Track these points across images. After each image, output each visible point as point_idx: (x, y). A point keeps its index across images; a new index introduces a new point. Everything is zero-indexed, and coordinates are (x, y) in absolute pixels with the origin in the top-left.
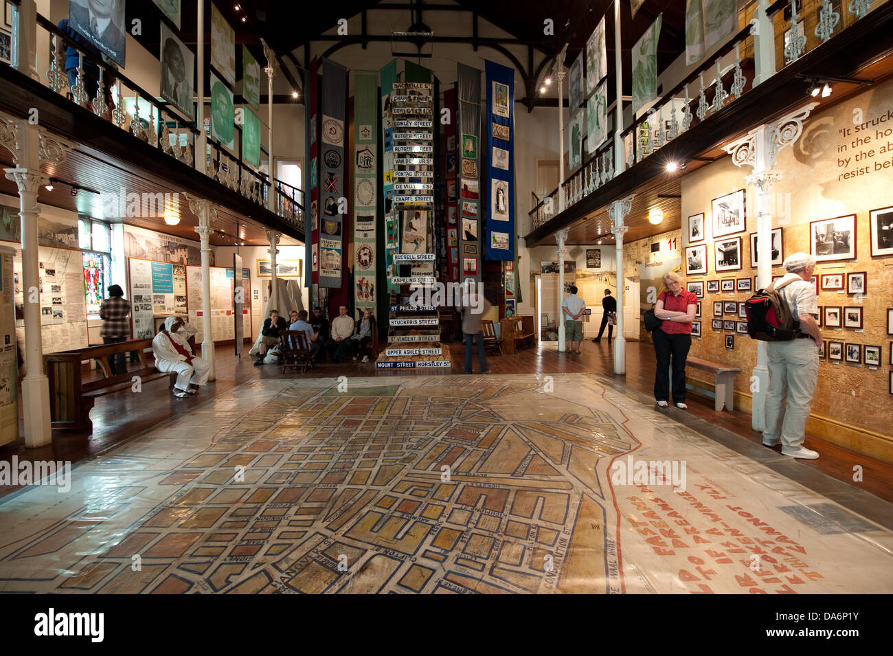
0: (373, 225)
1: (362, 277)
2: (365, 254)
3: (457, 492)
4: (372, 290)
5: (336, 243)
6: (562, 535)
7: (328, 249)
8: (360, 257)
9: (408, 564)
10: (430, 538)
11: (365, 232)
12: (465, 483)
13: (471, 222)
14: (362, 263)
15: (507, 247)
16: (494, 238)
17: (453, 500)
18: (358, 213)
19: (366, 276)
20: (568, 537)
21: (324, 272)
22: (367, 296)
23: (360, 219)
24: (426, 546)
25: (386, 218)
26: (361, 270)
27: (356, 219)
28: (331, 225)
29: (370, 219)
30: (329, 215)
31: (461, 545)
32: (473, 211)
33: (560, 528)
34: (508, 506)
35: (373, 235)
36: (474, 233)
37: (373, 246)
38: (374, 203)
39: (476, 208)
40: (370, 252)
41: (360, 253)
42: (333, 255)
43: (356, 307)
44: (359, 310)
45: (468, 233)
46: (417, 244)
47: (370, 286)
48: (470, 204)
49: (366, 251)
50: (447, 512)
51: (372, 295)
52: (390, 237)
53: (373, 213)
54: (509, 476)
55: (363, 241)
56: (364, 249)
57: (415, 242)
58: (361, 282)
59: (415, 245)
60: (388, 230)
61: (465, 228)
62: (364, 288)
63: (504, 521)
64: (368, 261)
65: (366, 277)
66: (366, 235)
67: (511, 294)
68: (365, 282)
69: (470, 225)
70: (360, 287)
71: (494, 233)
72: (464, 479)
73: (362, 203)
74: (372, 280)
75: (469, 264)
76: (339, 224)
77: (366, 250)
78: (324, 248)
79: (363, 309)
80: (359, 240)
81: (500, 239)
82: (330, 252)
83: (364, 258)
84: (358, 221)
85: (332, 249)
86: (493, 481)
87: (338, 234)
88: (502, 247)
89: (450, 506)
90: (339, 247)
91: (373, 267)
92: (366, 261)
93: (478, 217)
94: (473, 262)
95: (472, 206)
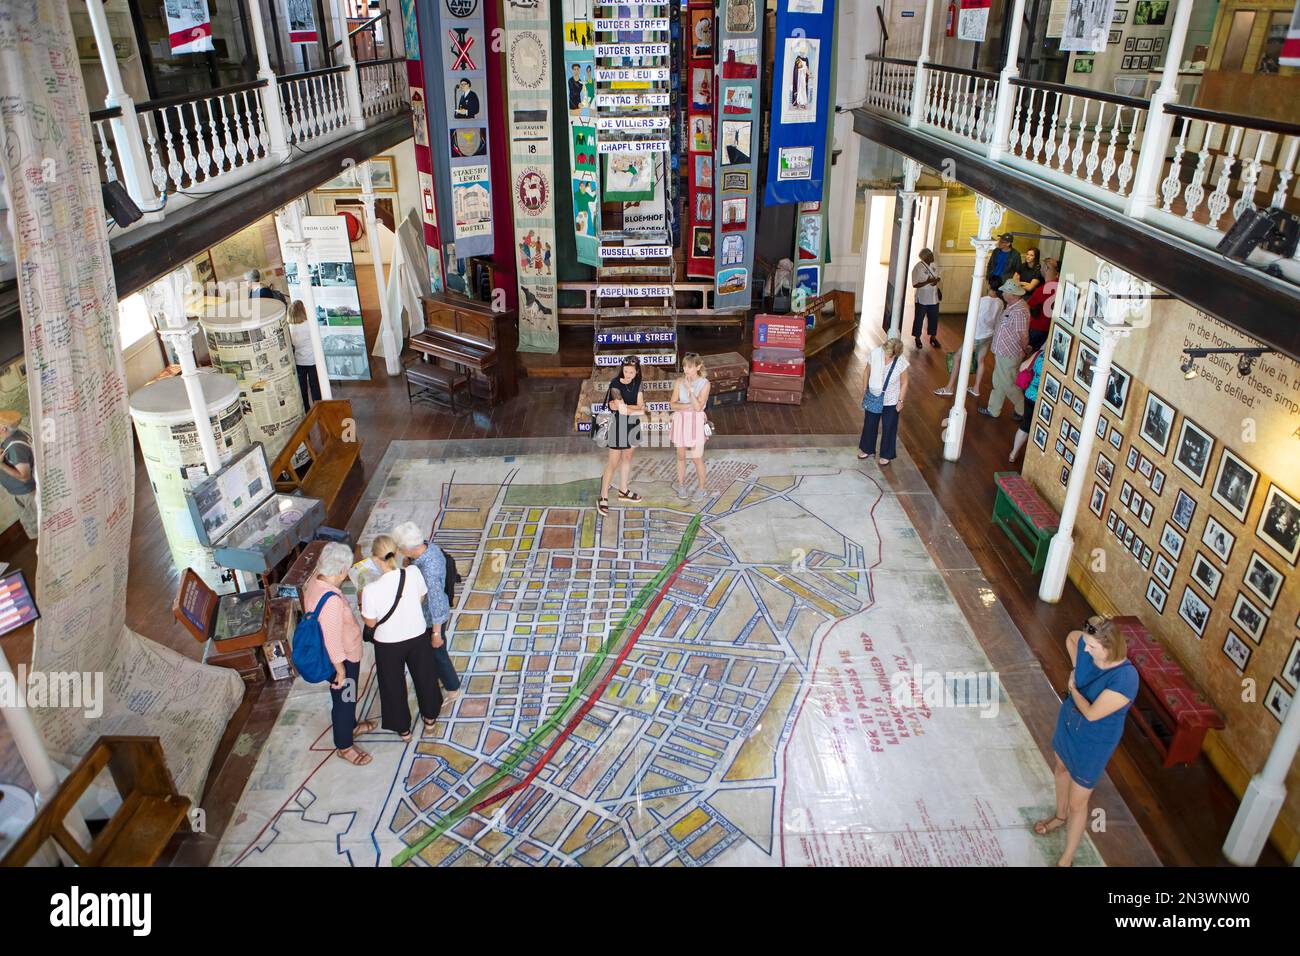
0: (547, 129)
1: (529, 229)
2: (533, 187)
3: (684, 662)
4: (548, 255)
5: (480, 171)
6: (762, 702)
7: (467, 186)
8: (523, 192)
9: (649, 721)
10: (663, 702)
11: (531, 143)
12: (689, 653)
13: (739, 126)
14: (528, 204)
15: (807, 175)
16: (783, 160)
17: (680, 669)
18: (516, 105)
19: (535, 227)
20: (765, 703)
21: (463, 229)
22: (538, 266)
23: (521, 116)
24: (661, 708)
25: (570, 119)
26: (527, 217)
27: (511, 116)
28: (468, 137)
29: (538, 116)
30: (463, 116)
31: (686, 709)
32: (745, 103)
33: (762, 695)
34: (726, 675)
35: (546, 148)
36: (744, 148)
37: (548, 171)
38: (547, 85)
39: (750, 96)
40: (541, 183)
41: (523, 183)
42: (476, 194)
43: (520, 285)
44: (525, 290)
45: (732, 151)
46: (634, 172)
47: (544, 246)
48: (739, 90)
49: (535, 180)
50: (676, 680)
51: (548, 264)
52: (581, 158)
53: (547, 106)
54: (730, 644)
55: (529, 160)
56: (529, 176)
57: (631, 169)
58: (528, 239)
59: (630, 175)
60: (575, 144)
61: (727, 140)
62: (533, 250)
63: (721, 689)
64: (539, 200)
65: (535, 229)
66: (532, 149)
67: (812, 256)
68: (534, 239)
69: (739, 134)
70: (526, 247)
71: (785, 151)
72: (690, 647)
73: (523, 83)
74: (548, 237)
75: (733, 211)
76: (483, 131)
77: (534, 178)
78: (460, 185)
79: (532, 290)
80: (521, 159)
81: (795, 161)
82: (470, 190)
83: (531, 194)
84: (516, 120)
85: (472, 184)
86: (715, 650)
87: (481, 152)
88: (799, 176)
89: (678, 674)
90: (486, 176)
91: (548, 212)
92: (534, 199)
93: (755, 115)
94: (740, 205)
95: (743, 95)
